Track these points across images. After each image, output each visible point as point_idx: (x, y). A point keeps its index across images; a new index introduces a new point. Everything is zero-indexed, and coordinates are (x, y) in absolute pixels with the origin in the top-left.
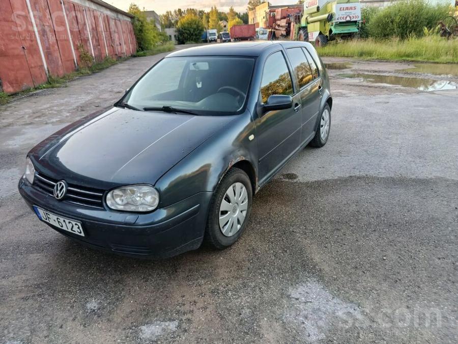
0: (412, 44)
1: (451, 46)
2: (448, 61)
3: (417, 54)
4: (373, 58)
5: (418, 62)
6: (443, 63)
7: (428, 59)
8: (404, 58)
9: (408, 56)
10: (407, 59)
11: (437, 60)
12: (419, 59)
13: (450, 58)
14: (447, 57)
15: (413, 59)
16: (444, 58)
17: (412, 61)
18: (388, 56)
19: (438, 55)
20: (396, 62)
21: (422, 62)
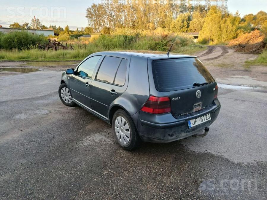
0: (24, 53)
1: (43, 53)
2: (42, 60)
3: (28, 57)
4: (5, 59)
5: (29, 61)
6: (40, 61)
7: (34, 59)
8: (22, 59)
9: (24, 58)
10: (24, 60)
11: (37, 60)
12: (29, 60)
13: (43, 59)
14: (42, 59)
15: (27, 60)
16: (40, 59)
17: (26, 61)
18: (13, 59)
19: (38, 58)
20: (18, 61)
21: (31, 61)
